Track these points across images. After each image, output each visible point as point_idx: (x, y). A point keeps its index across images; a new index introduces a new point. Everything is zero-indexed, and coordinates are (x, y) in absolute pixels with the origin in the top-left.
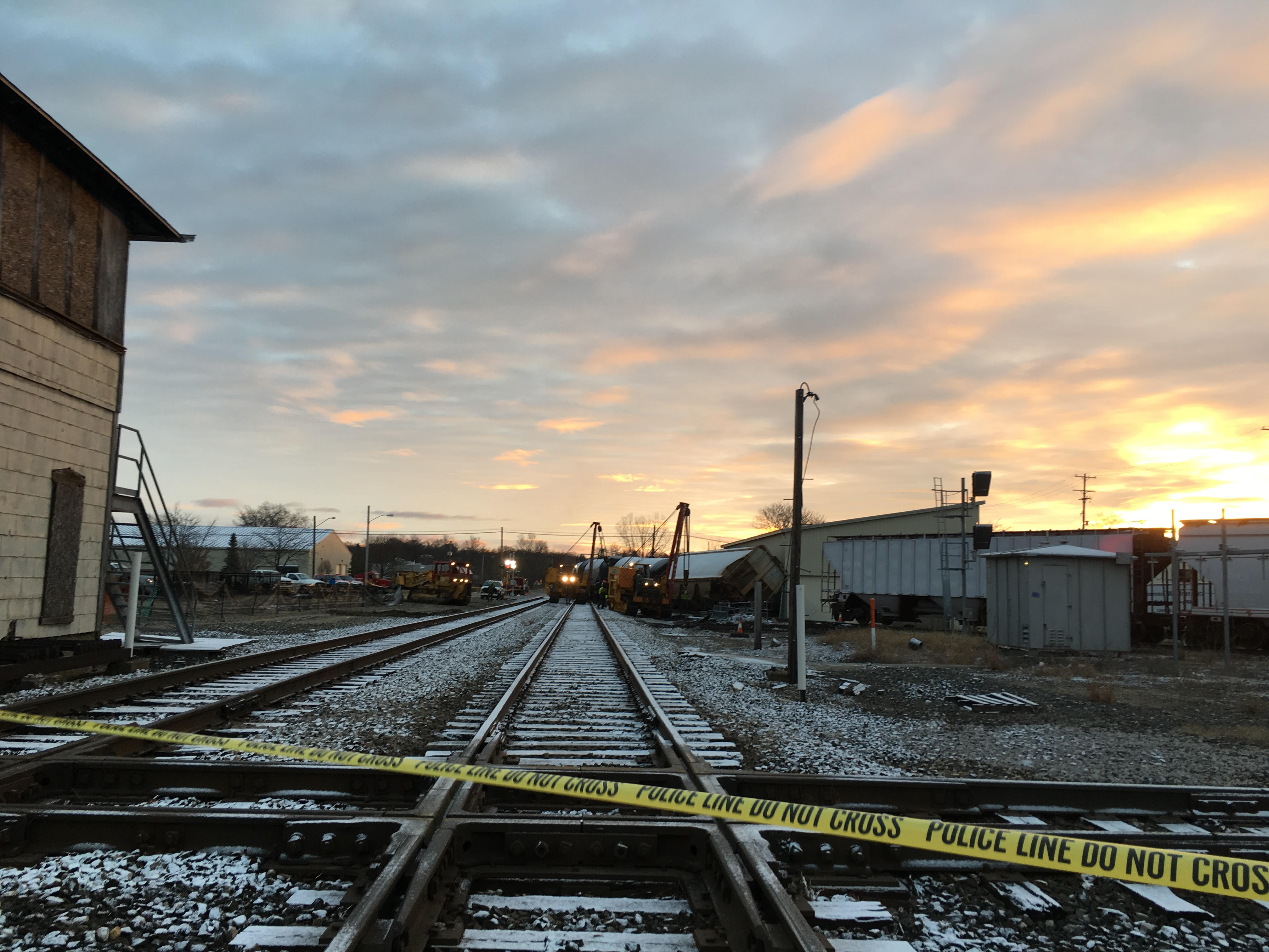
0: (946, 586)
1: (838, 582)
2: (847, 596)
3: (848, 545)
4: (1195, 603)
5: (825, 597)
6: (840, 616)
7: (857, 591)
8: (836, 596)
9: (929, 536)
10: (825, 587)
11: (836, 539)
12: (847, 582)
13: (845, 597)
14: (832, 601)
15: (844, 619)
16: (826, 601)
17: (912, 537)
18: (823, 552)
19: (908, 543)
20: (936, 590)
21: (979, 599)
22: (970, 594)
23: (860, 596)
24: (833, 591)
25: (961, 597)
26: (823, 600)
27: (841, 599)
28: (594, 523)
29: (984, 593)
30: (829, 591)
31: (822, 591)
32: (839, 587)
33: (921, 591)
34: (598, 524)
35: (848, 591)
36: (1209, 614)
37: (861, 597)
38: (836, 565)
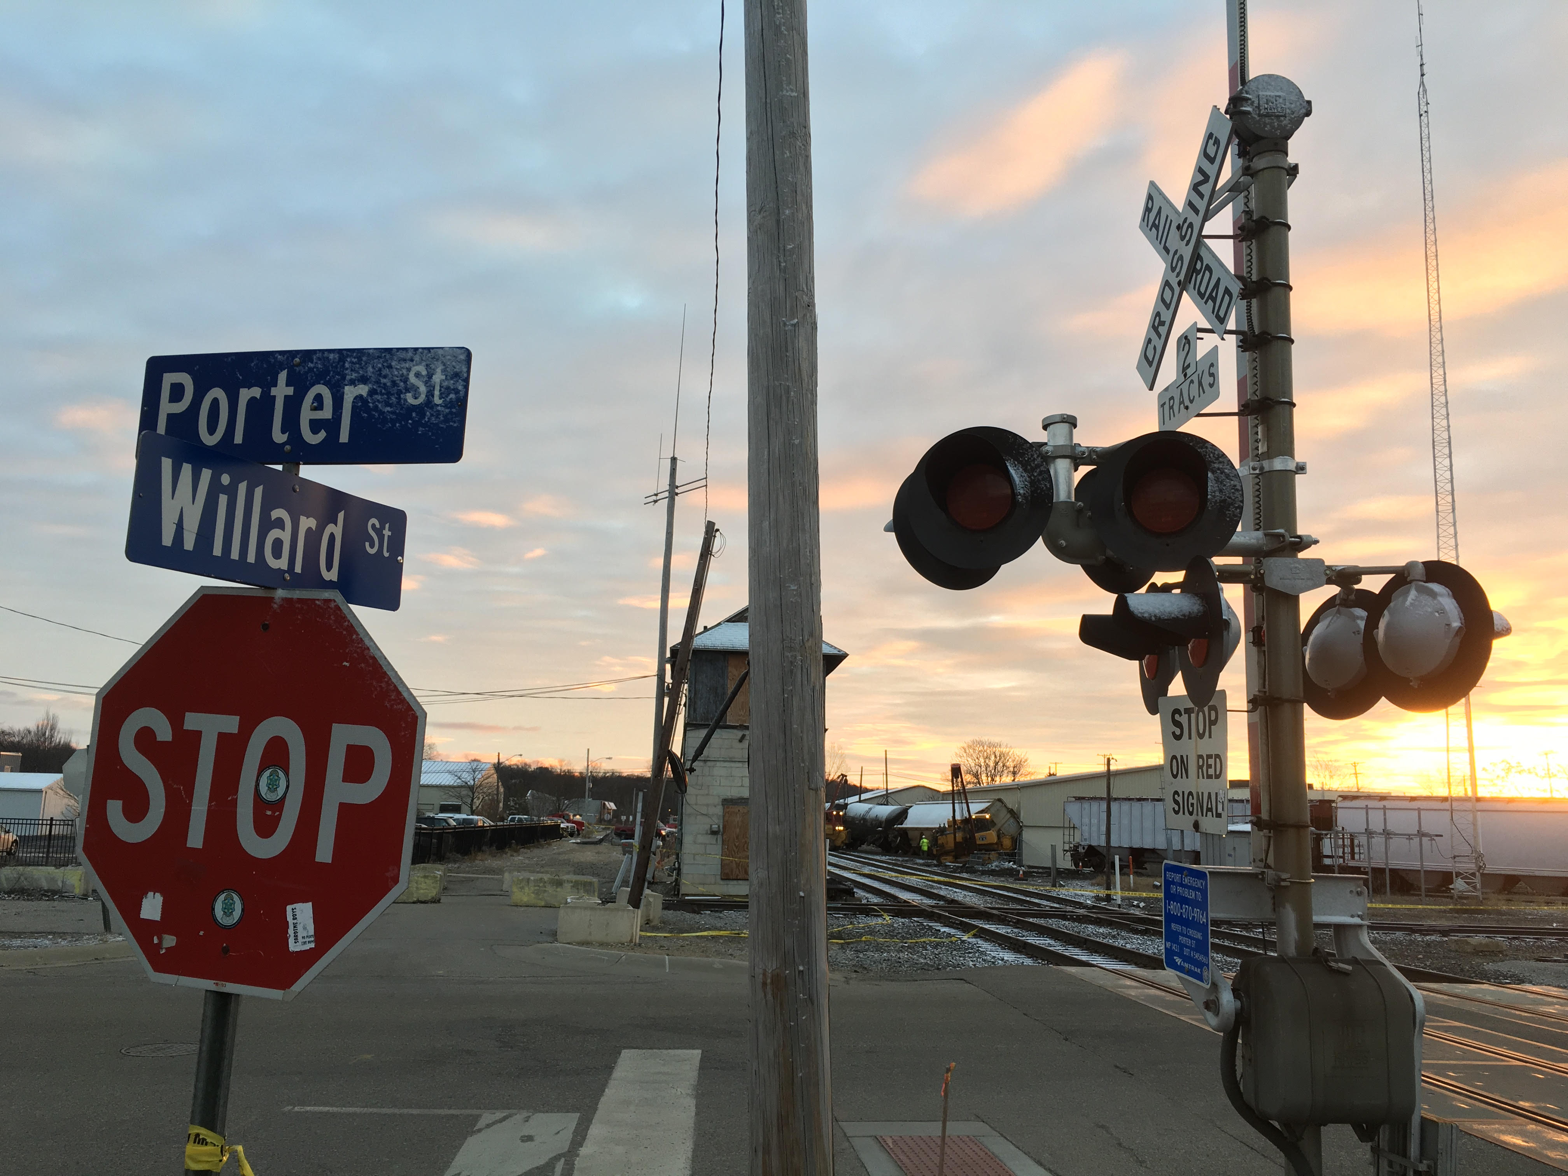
0: (1169, 841)
1: (1078, 834)
2: (1086, 847)
3: (1086, 805)
4: (1353, 858)
5: (1067, 848)
6: (1081, 864)
7: (1094, 843)
8: (1076, 847)
9: (1152, 800)
10: (1067, 839)
11: (1074, 799)
12: (1086, 835)
13: (1084, 848)
14: (1073, 851)
15: (1083, 866)
16: (1067, 851)
17: (1139, 800)
18: (1064, 810)
19: (1137, 805)
20: (1160, 843)
21: (1194, 851)
22: (1187, 848)
23: (1096, 848)
24: (1073, 843)
25: (1180, 850)
26: (1065, 851)
27: (1081, 850)
28: (842, 775)
29: (1198, 847)
30: (1070, 843)
31: (1064, 843)
32: (1077, 839)
33: (1148, 843)
34: (846, 776)
35: (1088, 843)
36: (1360, 866)
37: (1098, 849)
38: (1076, 821)
